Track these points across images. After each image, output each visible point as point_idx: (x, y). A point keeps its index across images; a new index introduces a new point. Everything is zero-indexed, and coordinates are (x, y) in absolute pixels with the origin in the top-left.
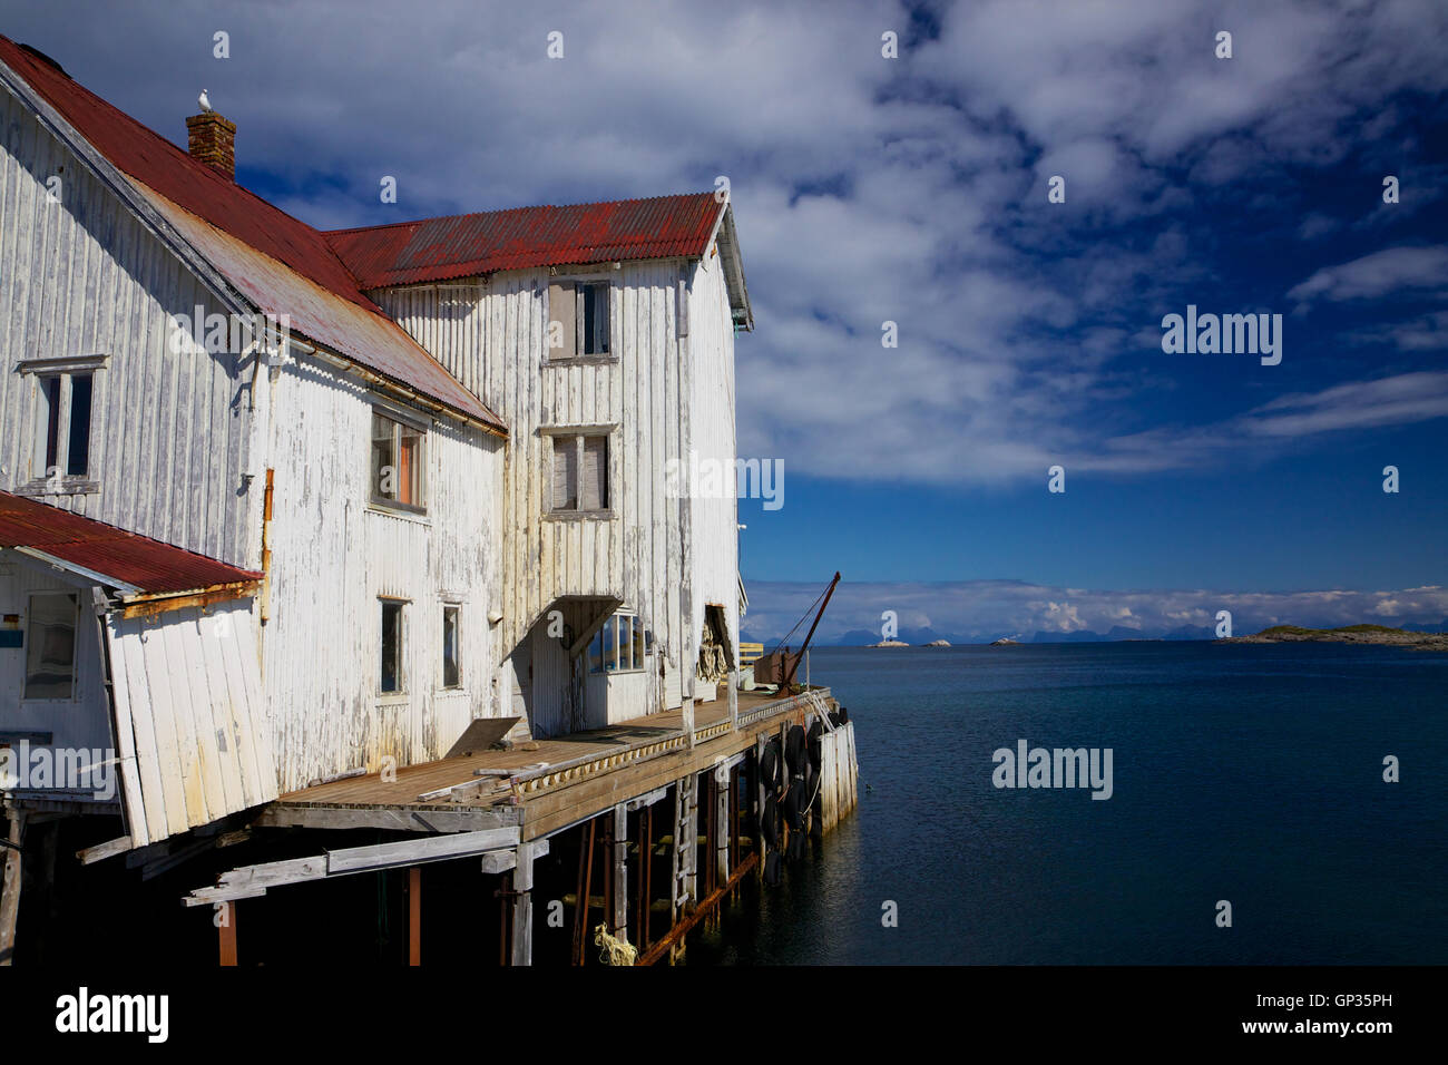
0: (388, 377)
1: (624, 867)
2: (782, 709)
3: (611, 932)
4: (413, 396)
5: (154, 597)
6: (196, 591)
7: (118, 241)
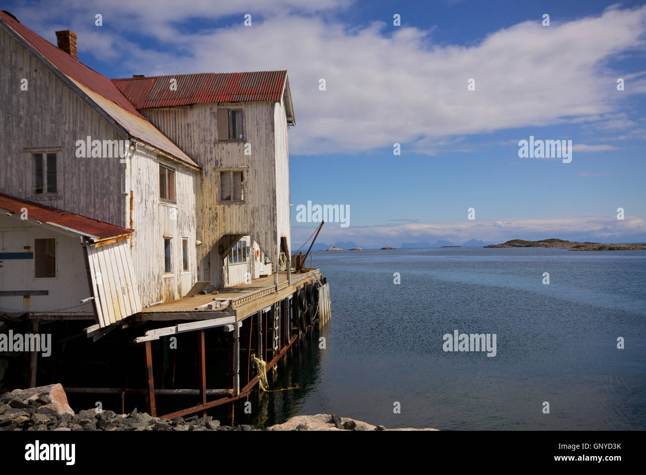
0: (166, 153)
1: (261, 333)
2: (304, 277)
3: (257, 357)
4: (173, 159)
5: (102, 240)
6: (114, 237)
7: (64, 101)
